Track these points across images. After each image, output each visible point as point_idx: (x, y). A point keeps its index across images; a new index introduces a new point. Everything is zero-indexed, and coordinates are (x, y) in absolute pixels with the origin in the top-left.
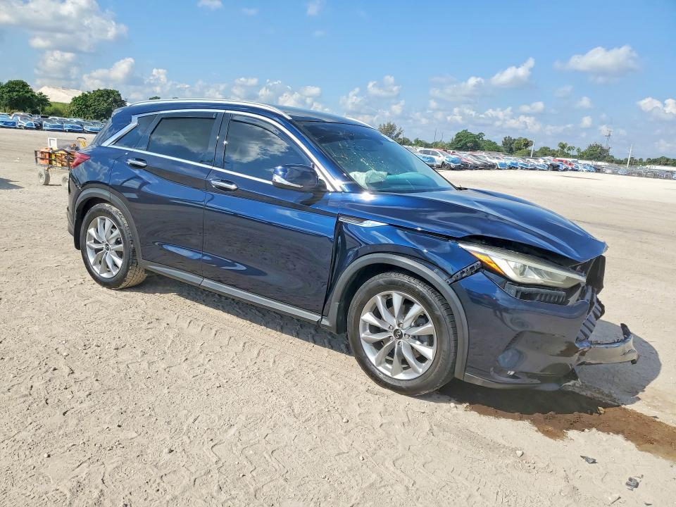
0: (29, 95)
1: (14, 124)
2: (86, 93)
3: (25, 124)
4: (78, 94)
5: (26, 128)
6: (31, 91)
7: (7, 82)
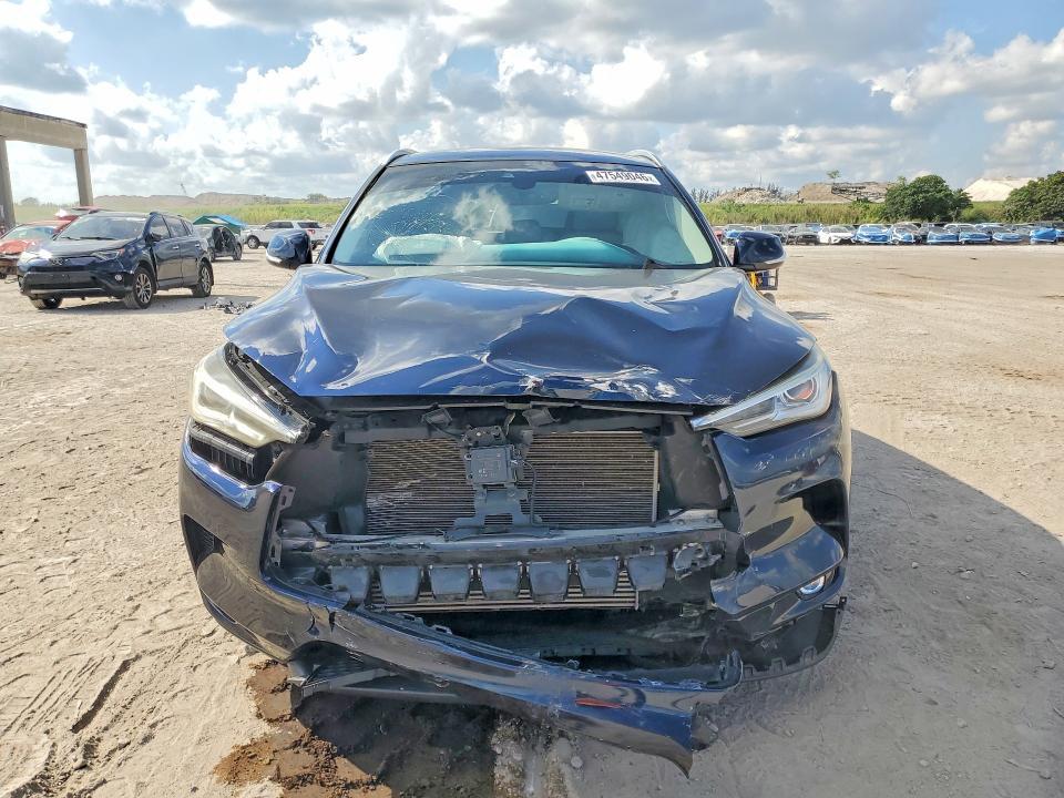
0: (941, 194)
1: (885, 238)
2: (1036, 180)
3: (900, 237)
4: (1022, 183)
5: (902, 243)
6: (947, 188)
7: (914, 179)
